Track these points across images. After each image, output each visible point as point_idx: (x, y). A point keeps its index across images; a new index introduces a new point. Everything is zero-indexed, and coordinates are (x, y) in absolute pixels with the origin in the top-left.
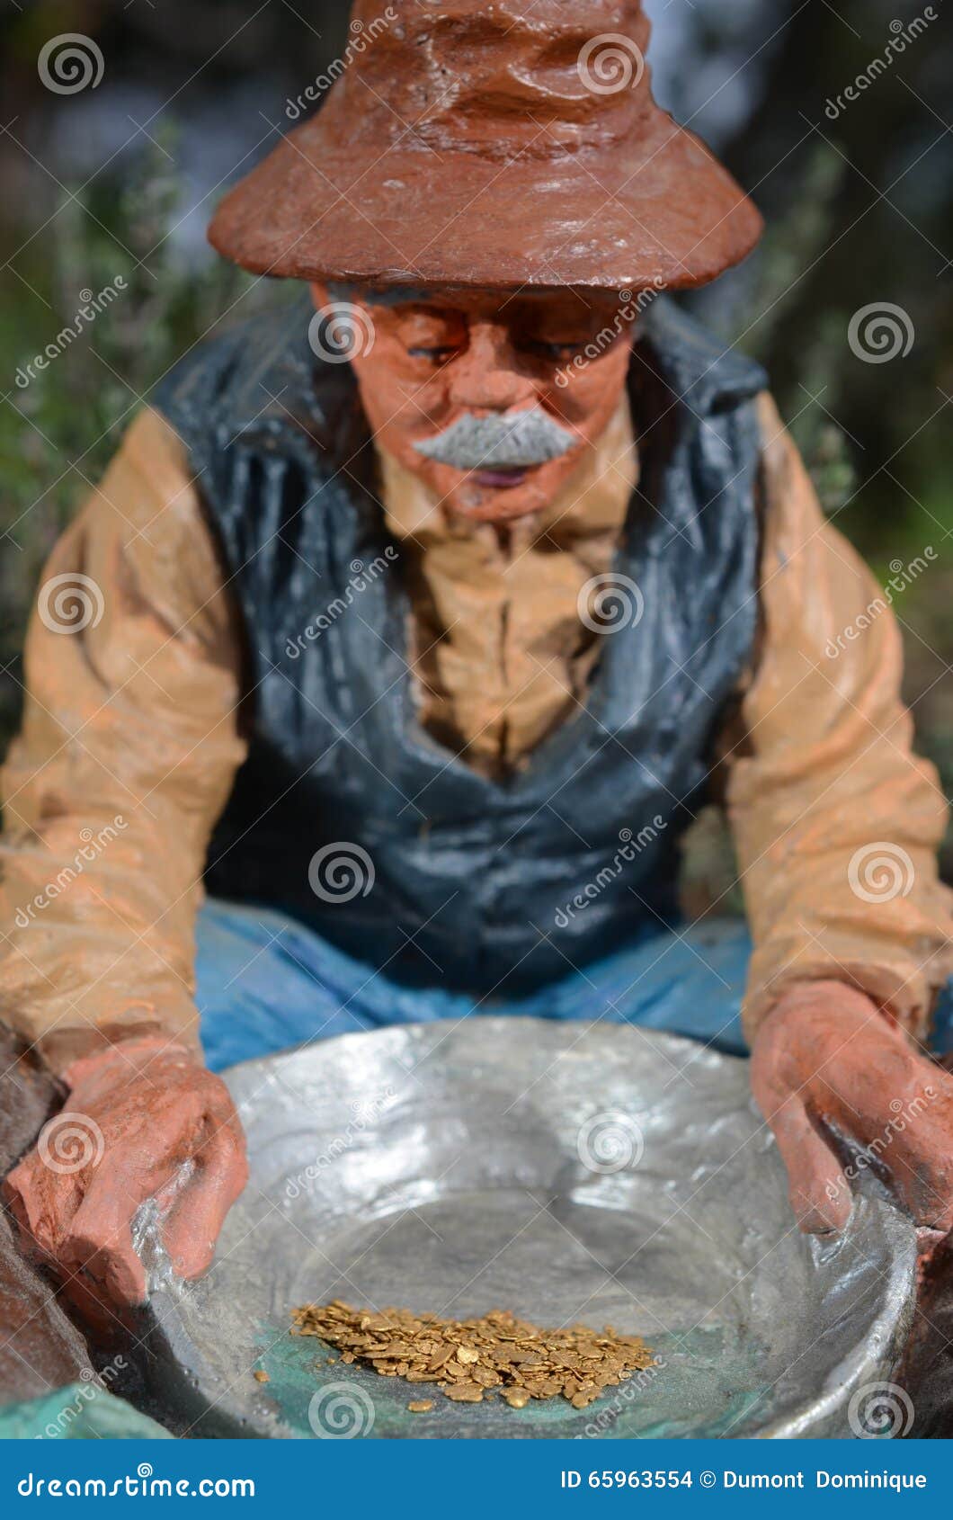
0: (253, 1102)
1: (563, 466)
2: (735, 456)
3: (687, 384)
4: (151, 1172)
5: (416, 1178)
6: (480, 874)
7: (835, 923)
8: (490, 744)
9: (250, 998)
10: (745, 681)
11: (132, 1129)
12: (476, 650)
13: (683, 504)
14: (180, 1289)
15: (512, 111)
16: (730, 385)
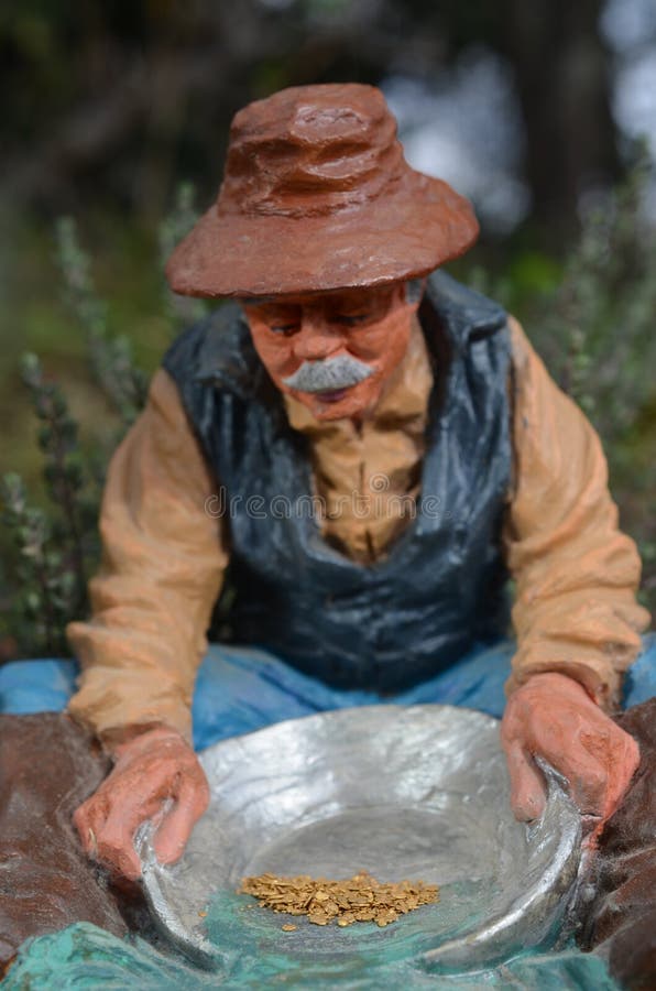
0: (228, 763)
1: (370, 384)
2: (494, 363)
3: (452, 325)
4: (143, 806)
5: (327, 802)
6: (366, 622)
7: (557, 638)
8: (361, 546)
9: (239, 702)
10: (510, 496)
11: (135, 782)
12: (347, 491)
13: (461, 394)
14: (162, 870)
15: (307, 190)
16: (481, 323)
